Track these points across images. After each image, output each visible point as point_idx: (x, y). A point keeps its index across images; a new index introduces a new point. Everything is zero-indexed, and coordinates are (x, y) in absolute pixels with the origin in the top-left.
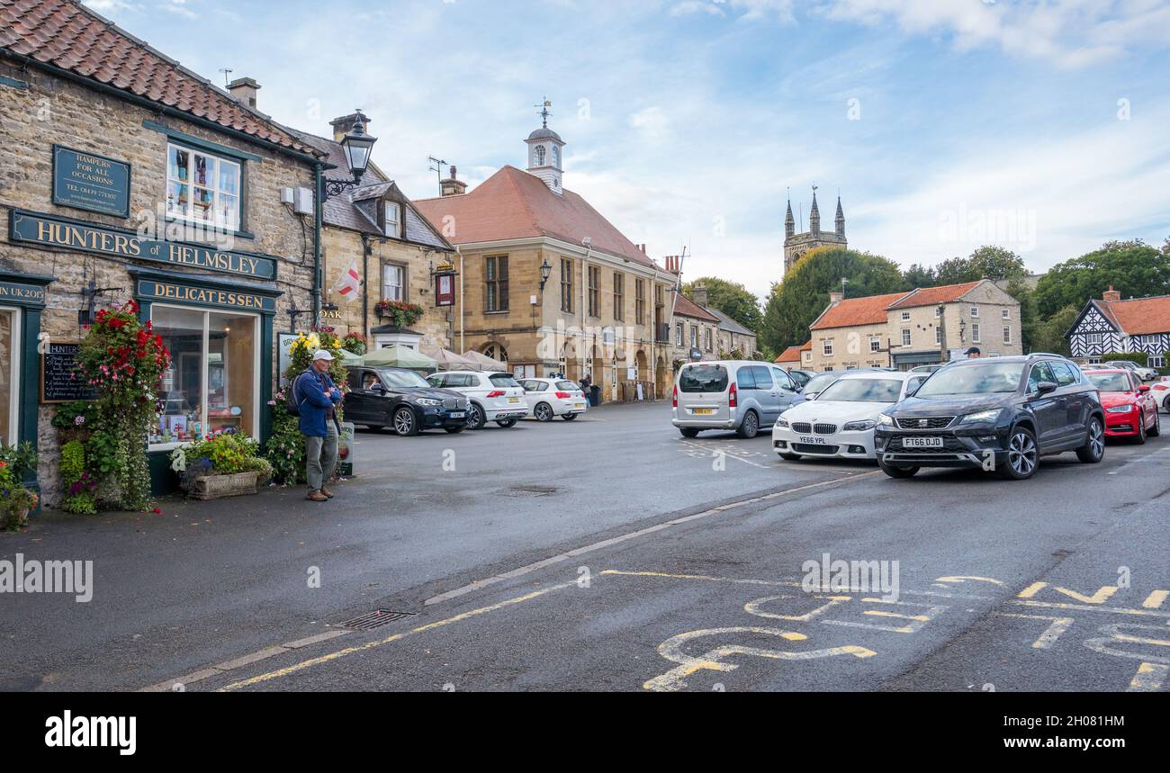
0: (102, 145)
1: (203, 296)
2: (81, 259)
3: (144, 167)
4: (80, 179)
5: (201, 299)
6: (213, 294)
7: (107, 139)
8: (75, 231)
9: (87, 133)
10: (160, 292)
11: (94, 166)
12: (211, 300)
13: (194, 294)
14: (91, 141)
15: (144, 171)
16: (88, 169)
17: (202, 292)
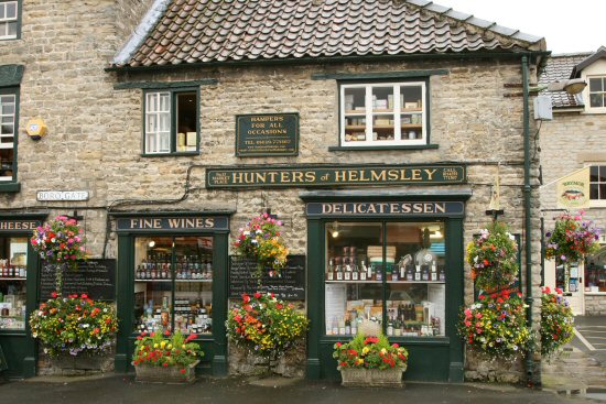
0: (275, 105)
1: (373, 209)
2: (259, 193)
3: (314, 112)
4: (256, 135)
5: (371, 212)
6: (384, 206)
7: (279, 99)
8: (258, 175)
9: (262, 99)
10: (327, 209)
11: (268, 122)
12: (382, 211)
13: (362, 209)
14: (266, 104)
15: (313, 115)
16: (263, 126)
17: (372, 205)
